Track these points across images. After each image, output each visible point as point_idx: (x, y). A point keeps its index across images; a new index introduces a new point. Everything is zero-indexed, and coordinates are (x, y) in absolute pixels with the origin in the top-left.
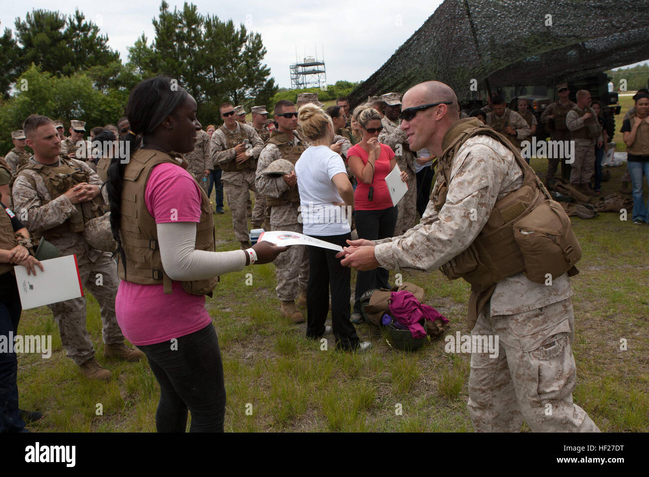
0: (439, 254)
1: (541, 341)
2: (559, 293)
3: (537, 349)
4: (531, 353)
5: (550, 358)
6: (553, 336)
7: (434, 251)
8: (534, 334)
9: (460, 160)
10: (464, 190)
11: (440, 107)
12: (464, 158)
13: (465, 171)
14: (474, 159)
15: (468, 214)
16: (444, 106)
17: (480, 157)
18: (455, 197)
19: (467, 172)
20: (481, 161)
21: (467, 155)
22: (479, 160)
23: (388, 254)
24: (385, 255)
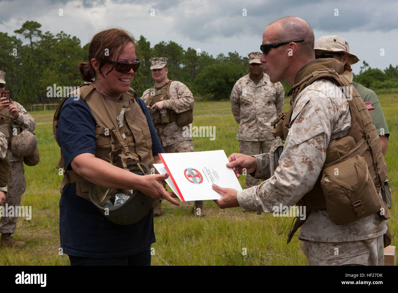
0: (287, 198)
2: (359, 234)
7: (283, 196)
8: (330, 260)
9: (300, 106)
10: (301, 136)
11: (291, 45)
12: (304, 105)
13: (303, 118)
14: (312, 108)
15: (306, 159)
16: (294, 44)
17: (317, 106)
18: (293, 141)
19: (305, 119)
20: (318, 110)
21: (306, 102)
22: (316, 109)
23: (250, 202)
24: (247, 203)
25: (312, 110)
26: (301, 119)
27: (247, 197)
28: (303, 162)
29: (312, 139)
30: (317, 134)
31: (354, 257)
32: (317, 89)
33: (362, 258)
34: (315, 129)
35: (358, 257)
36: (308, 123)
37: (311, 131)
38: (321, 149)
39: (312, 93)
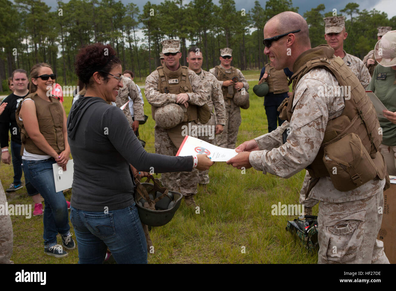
1: (336, 222)
2: (360, 194)
3: (332, 226)
4: (328, 228)
5: (341, 235)
6: (347, 221)
8: (332, 215)
9: (299, 93)
10: (303, 120)
11: (290, 36)
12: (302, 93)
13: (303, 104)
14: (310, 95)
15: (308, 140)
16: (292, 35)
17: (315, 93)
18: (296, 125)
19: (305, 105)
20: (315, 96)
21: (304, 90)
22: (313, 95)
23: (258, 162)
24: (256, 162)
25: (310, 97)
26: (301, 105)
27: (257, 157)
28: (306, 142)
29: (312, 122)
30: (316, 118)
31: (353, 213)
32: (313, 78)
33: (360, 215)
34: (314, 114)
35: (356, 214)
36: (308, 108)
37: (311, 115)
38: (319, 130)
39: (309, 81)
